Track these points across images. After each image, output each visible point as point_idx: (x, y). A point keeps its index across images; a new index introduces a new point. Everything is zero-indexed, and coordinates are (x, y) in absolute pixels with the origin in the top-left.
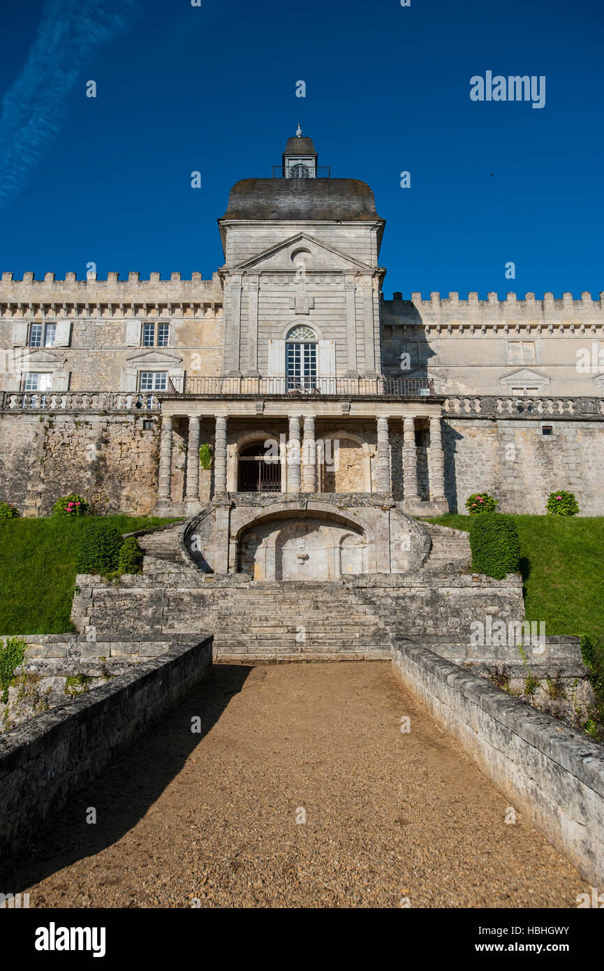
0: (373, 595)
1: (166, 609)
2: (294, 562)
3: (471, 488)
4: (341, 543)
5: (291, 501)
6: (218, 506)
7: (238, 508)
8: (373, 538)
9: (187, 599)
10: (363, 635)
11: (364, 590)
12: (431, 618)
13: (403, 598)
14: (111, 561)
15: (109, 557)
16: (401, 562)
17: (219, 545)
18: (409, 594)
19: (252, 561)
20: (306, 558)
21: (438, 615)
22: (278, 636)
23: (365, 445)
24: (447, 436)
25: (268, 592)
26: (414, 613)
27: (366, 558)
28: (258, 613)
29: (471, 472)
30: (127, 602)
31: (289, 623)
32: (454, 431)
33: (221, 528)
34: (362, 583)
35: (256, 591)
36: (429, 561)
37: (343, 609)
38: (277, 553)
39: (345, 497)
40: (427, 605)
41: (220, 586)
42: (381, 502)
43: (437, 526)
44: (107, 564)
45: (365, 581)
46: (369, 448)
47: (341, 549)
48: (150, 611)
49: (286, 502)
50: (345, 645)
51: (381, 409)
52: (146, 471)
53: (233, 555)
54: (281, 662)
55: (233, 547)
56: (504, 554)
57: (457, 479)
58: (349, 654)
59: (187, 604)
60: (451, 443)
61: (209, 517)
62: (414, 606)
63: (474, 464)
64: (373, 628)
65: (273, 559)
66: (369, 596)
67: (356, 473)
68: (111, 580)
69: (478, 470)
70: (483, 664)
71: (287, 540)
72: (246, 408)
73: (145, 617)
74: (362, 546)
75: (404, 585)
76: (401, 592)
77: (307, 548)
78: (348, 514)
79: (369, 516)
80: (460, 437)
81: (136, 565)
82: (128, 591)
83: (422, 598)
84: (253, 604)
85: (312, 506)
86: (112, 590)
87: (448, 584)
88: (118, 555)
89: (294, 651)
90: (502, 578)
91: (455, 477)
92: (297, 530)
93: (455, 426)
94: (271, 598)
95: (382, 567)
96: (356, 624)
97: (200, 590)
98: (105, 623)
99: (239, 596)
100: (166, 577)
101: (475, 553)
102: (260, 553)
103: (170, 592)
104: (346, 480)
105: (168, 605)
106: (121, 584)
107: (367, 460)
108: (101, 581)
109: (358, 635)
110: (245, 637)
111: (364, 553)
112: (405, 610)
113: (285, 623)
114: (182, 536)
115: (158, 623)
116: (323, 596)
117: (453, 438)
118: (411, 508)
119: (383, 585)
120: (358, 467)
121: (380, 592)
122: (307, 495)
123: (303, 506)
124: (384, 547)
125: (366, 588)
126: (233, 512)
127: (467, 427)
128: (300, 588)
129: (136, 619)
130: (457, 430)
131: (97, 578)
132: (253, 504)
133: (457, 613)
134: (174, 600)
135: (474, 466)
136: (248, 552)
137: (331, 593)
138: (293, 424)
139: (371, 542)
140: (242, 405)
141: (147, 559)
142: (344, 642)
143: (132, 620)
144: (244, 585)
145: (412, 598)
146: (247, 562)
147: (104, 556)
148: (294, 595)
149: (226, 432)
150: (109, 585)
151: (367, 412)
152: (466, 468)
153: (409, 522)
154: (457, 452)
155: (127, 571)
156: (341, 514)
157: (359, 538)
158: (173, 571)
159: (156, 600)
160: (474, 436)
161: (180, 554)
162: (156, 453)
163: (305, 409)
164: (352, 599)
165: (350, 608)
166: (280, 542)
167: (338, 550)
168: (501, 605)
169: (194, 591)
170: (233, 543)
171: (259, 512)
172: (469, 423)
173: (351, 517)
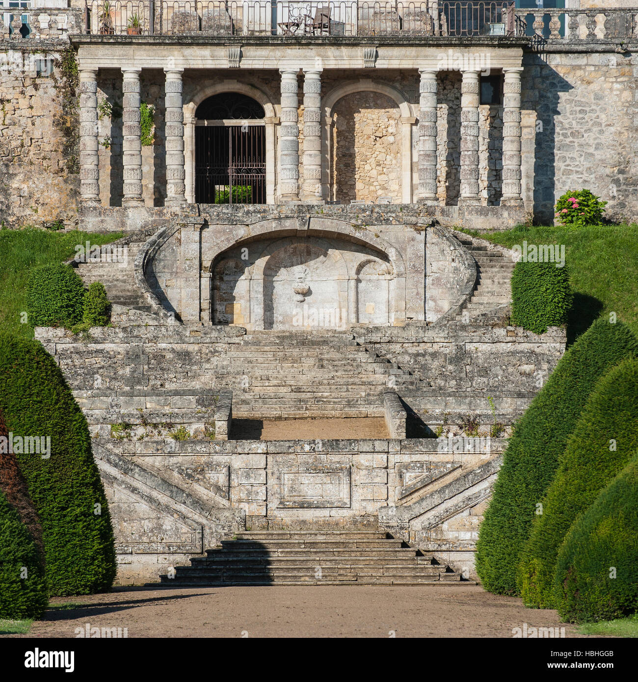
0: (388, 352)
1: (146, 367)
2: (290, 299)
3: (577, 172)
4: (358, 272)
5: (287, 217)
6: (185, 226)
7: (211, 228)
8: (403, 270)
9: (169, 356)
10: (369, 395)
11: (378, 346)
12: (454, 378)
13: (424, 356)
14: (74, 312)
15: (72, 306)
16: (440, 302)
17: (187, 280)
18: (430, 350)
19: (230, 299)
20: (307, 293)
21: (463, 375)
22: (281, 395)
23: (404, 106)
24: (543, 82)
25: (266, 348)
26: (435, 372)
27: (393, 294)
28: (258, 372)
29: (581, 145)
30: (99, 360)
31: (292, 383)
32: (555, 75)
33: (189, 256)
34: (375, 337)
35: (253, 348)
36: (469, 306)
37: (350, 368)
38: (265, 287)
39: (364, 210)
40: (450, 363)
41: (208, 340)
42: (413, 219)
43: (499, 248)
44: (70, 314)
45: (380, 335)
46: (410, 109)
47: (358, 281)
48: (128, 370)
49: (280, 219)
50: (350, 404)
51: (426, 57)
52: (48, 148)
53: (206, 293)
54: (286, 419)
55: (206, 282)
56: (545, 303)
57: (556, 158)
58: (352, 412)
59: (171, 361)
60: (549, 95)
61: (172, 240)
62: (436, 363)
63: (585, 131)
64: (380, 388)
65: (261, 297)
66: (384, 352)
67: (388, 149)
68: (77, 334)
69: (591, 142)
70: (459, 414)
71: (279, 268)
72: (213, 57)
73: (122, 377)
74: (388, 277)
75: (425, 339)
76: (421, 348)
77: (309, 278)
78: (367, 235)
79: (397, 238)
80: (566, 87)
81: (104, 316)
82: (99, 347)
83: (446, 355)
84: (251, 362)
85: (316, 224)
86: (80, 345)
87: (478, 339)
88: (82, 304)
89: (299, 409)
90: (543, 331)
91: (553, 154)
92: (294, 253)
93: (557, 66)
94: (270, 355)
95: (413, 309)
96: (363, 384)
97: (184, 346)
98: (76, 383)
99: (233, 353)
100: (143, 330)
101: (517, 300)
102: (242, 287)
103: (149, 348)
104: (372, 161)
105: (149, 364)
106: (89, 338)
107: (405, 129)
108: (65, 336)
109: (363, 394)
110: (247, 396)
111: (392, 288)
112: (424, 368)
113: (288, 383)
114: (141, 271)
115: (139, 383)
116: (329, 354)
117: (553, 85)
118: (467, 216)
119: (400, 340)
120: (391, 139)
121: (397, 348)
122: (310, 208)
123: (304, 225)
124: (418, 282)
125: (380, 343)
126: (206, 233)
127: (579, 67)
128: (303, 344)
129: (112, 379)
130: (561, 72)
131: (60, 332)
132: (232, 222)
133: (485, 372)
134: (155, 357)
135: (586, 135)
136: (223, 286)
137: (338, 349)
138: (287, 82)
139: (399, 275)
140: (206, 52)
141: (116, 309)
142: (349, 401)
143: (108, 380)
144: (237, 340)
145: (434, 355)
146: (222, 299)
147: (67, 306)
148: (296, 352)
149: (182, 94)
150: (75, 340)
151: (403, 62)
152: (571, 139)
153: (452, 248)
154: (558, 113)
155: (95, 322)
156: (358, 235)
157: (383, 265)
158: (151, 323)
159: (133, 357)
160: (589, 83)
161: (142, 297)
162: (61, 117)
163: (305, 58)
164: (362, 357)
165: (358, 366)
166: (270, 272)
167: (353, 283)
168: (538, 364)
169: (178, 347)
170: (207, 275)
171: (242, 233)
172: (582, 60)
173: (371, 239)
